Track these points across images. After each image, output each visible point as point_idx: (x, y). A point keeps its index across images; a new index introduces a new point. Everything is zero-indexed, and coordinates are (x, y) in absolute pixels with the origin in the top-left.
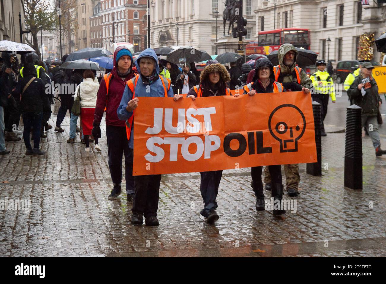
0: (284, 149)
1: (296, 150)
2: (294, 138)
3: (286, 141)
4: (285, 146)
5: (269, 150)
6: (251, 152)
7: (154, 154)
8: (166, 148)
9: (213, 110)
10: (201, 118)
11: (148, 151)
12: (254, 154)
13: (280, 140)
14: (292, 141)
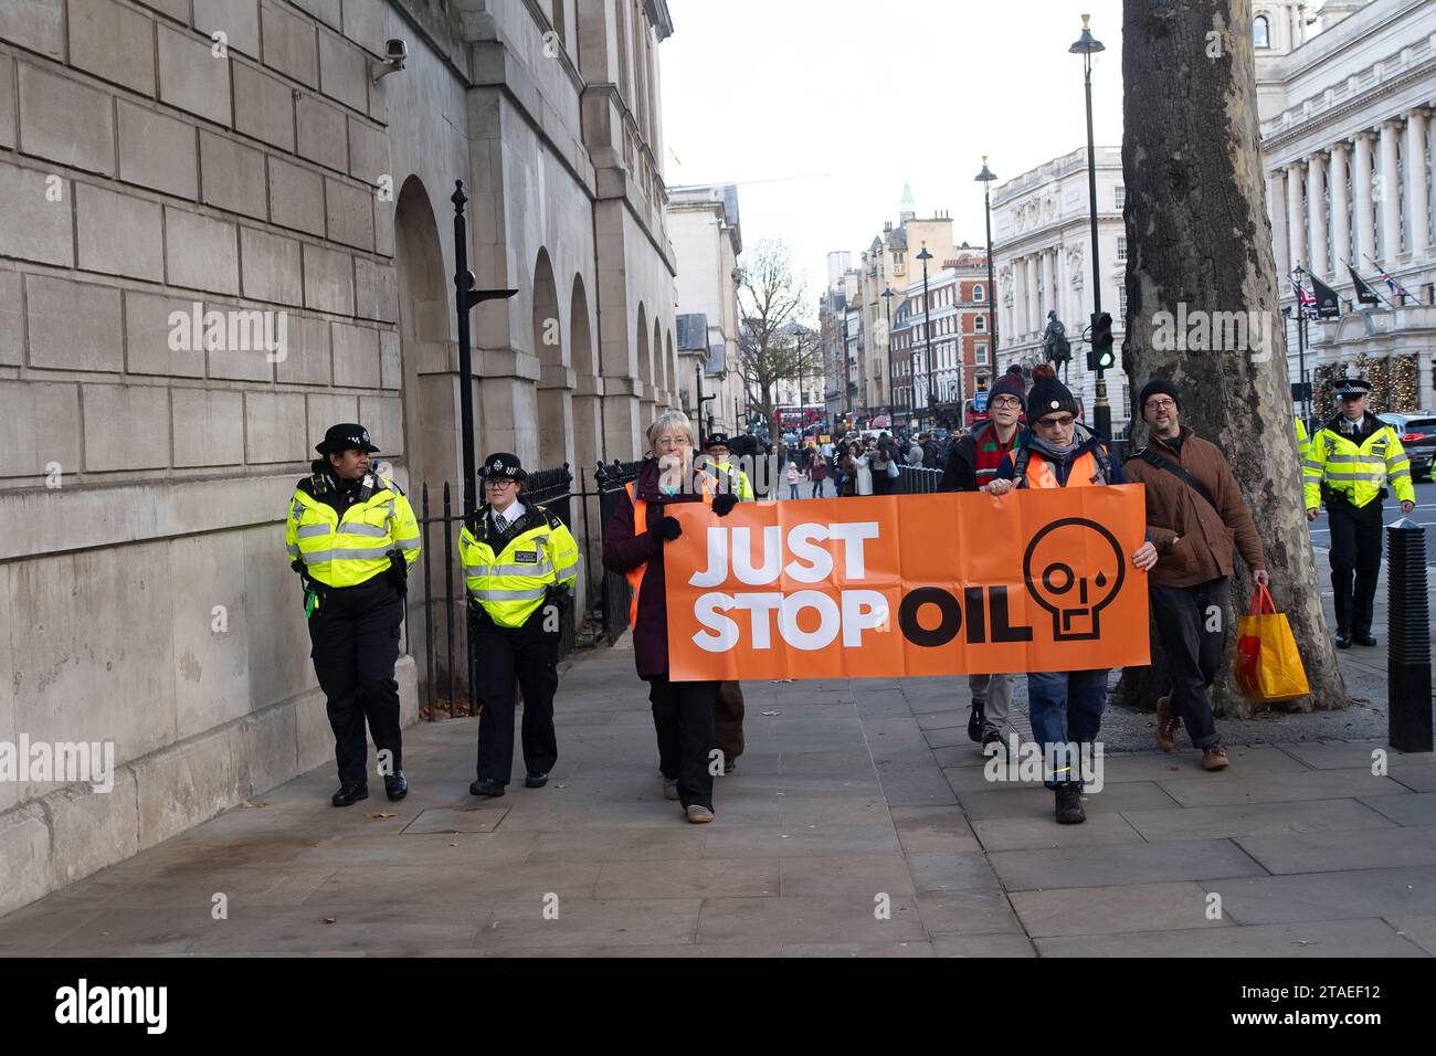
0: (1062, 632)
1: (1095, 635)
2: (1089, 606)
3: (1068, 613)
4: (1067, 627)
5: (1025, 634)
6: (976, 636)
7: (714, 633)
8: (743, 618)
9: (871, 530)
10: (835, 548)
11: (698, 626)
12: (984, 642)
13: (1054, 611)
14: (1085, 612)
